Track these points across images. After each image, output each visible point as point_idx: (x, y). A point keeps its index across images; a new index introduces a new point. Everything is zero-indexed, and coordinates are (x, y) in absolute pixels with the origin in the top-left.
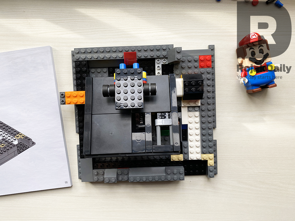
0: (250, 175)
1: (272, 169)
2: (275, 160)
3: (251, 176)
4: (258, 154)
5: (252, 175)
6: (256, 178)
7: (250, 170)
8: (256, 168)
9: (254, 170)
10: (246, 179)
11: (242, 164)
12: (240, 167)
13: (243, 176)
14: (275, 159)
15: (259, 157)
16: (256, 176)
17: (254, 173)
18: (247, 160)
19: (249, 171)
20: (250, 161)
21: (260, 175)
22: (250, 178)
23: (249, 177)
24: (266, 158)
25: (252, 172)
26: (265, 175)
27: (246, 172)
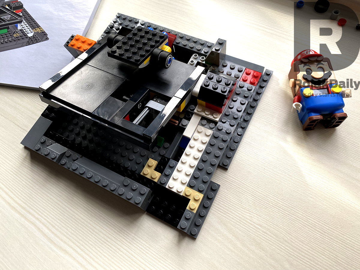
0: (243, 220)
1: (282, 230)
2: (293, 218)
3: (244, 223)
4: (271, 195)
5: (246, 221)
6: (251, 230)
7: (247, 213)
8: (257, 215)
9: (253, 216)
10: (233, 222)
11: (239, 197)
12: (234, 200)
13: (232, 217)
14: (294, 216)
15: (270, 200)
16: (251, 226)
17: (250, 220)
18: (250, 195)
19: (245, 213)
20: (253, 198)
21: (259, 229)
22: (242, 225)
23: (240, 223)
24: (281, 208)
25: (248, 217)
26: (267, 233)
27: (239, 212)
